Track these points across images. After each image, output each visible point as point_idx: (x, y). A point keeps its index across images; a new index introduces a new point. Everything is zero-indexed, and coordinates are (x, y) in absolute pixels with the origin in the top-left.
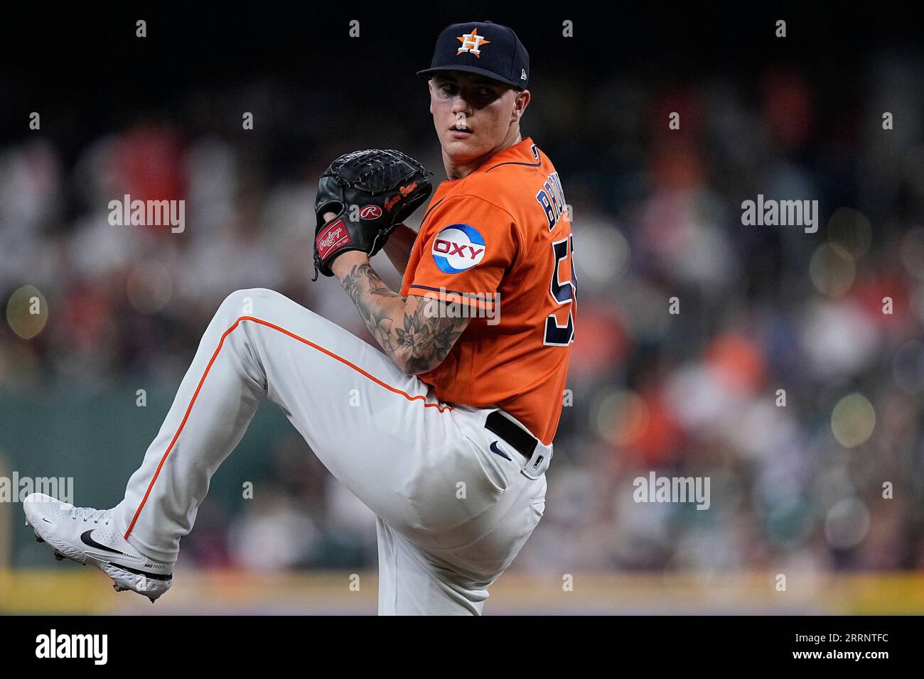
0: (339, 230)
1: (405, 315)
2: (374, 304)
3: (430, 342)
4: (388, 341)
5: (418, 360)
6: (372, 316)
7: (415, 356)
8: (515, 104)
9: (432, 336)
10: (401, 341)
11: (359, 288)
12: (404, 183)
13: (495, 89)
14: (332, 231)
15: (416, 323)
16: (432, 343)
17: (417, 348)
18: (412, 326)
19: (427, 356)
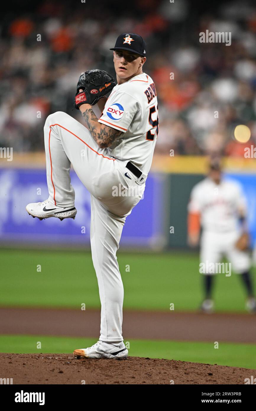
0: (83, 96)
1: (101, 129)
2: (92, 124)
3: (109, 138)
4: (95, 137)
5: (105, 144)
6: (91, 127)
7: (103, 143)
8: (141, 61)
9: (109, 136)
10: (99, 137)
11: (88, 117)
12: (107, 83)
13: (135, 56)
14: (81, 96)
15: (104, 132)
16: (109, 139)
17: (104, 140)
18: (103, 133)
19: (107, 143)
